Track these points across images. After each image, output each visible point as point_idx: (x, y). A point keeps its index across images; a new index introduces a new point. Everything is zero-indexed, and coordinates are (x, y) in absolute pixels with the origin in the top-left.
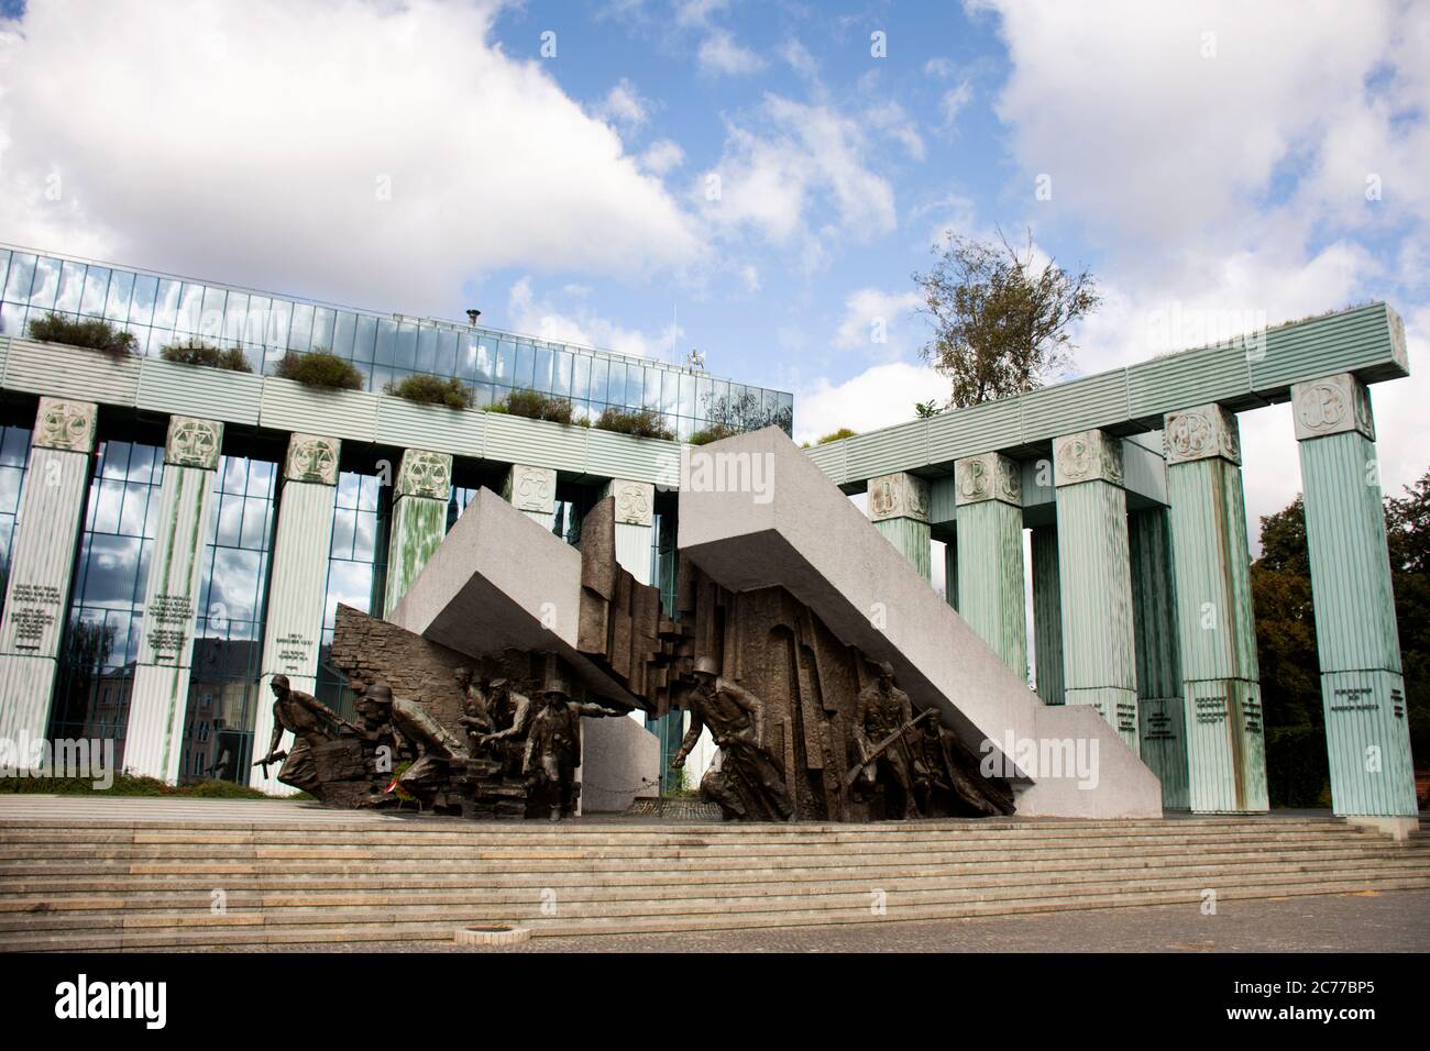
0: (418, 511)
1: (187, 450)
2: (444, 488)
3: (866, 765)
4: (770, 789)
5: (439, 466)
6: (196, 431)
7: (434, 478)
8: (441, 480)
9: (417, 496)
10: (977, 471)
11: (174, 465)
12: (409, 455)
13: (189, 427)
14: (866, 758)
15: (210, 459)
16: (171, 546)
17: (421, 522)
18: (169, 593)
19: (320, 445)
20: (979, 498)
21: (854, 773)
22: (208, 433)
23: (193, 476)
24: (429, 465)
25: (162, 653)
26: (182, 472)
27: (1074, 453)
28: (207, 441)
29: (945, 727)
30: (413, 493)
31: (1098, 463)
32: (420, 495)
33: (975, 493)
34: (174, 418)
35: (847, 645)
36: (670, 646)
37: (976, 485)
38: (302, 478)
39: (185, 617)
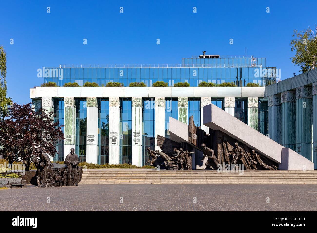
0: (181, 110)
1: (136, 104)
2: (186, 105)
3: (234, 161)
5: (185, 100)
6: (137, 100)
7: (185, 103)
8: (186, 103)
9: (181, 107)
10: (300, 91)
13: (135, 99)
14: (234, 159)
15: (140, 105)
16: (135, 123)
17: (182, 112)
18: (136, 132)
19: (161, 99)
21: (232, 162)
22: (139, 100)
23: (137, 109)
24: (183, 100)
25: (136, 143)
26: (135, 108)
28: (139, 102)
30: (180, 106)
32: (182, 107)
33: (299, 96)
37: (299, 94)
38: (158, 106)
39: (139, 136)
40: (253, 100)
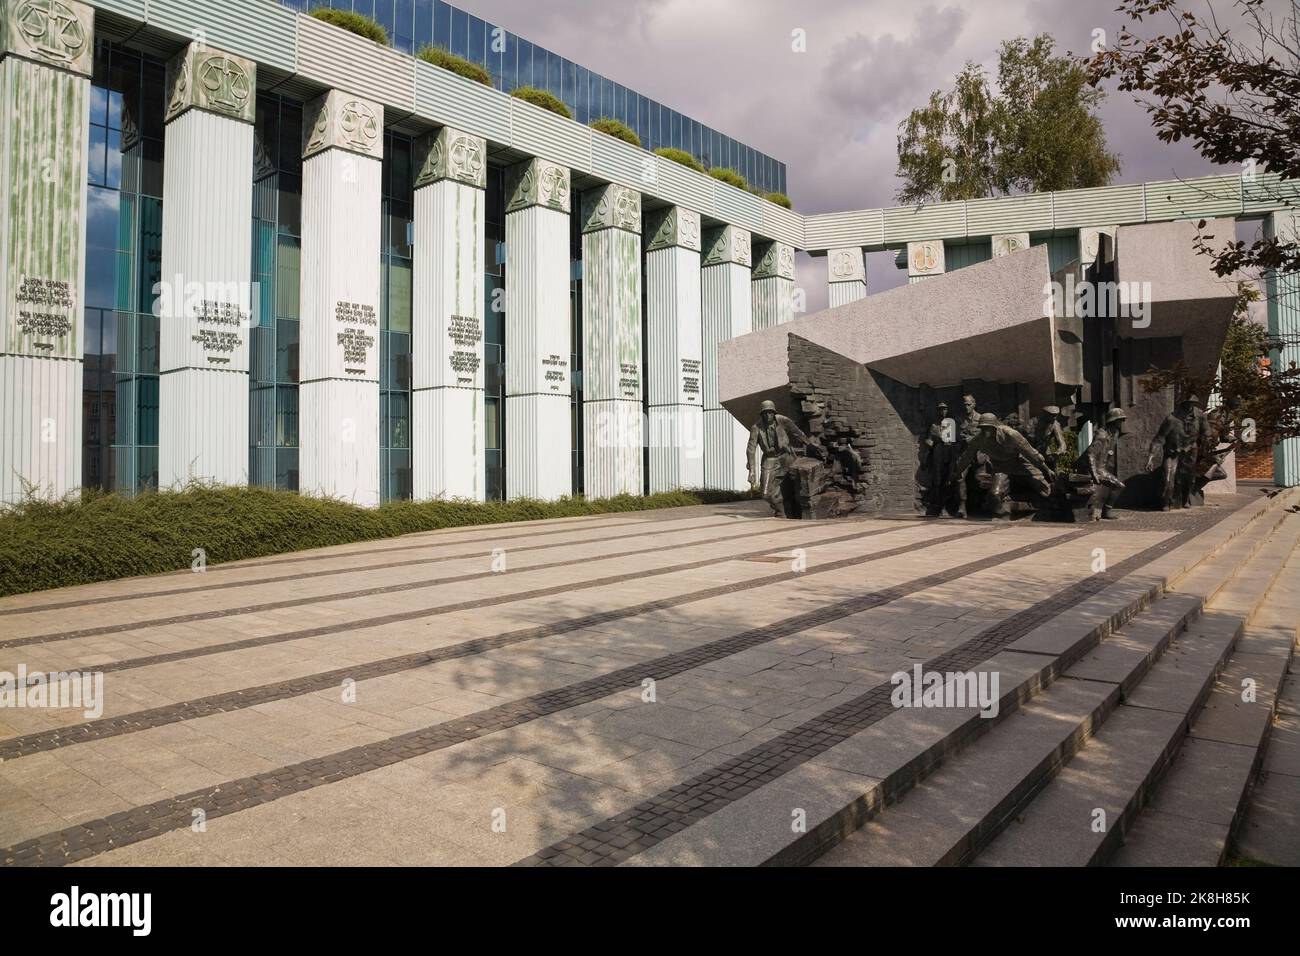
0: (623, 242)
1: (462, 165)
2: (637, 223)
5: (633, 202)
6: (467, 147)
7: (631, 213)
8: (634, 214)
9: (623, 229)
11: (452, 180)
12: (613, 188)
13: (461, 140)
17: (626, 253)
18: (461, 314)
19: (558, 172)
22: (476, 149)
23: (467, 193)
24: (627, 200)
25: (462, 375)
26: (459, 189)
28: (477, 159)
30: (620, 225)
34: (447, 130)
38: (547, 204)
39: (474, 338)
40: (786, 253)
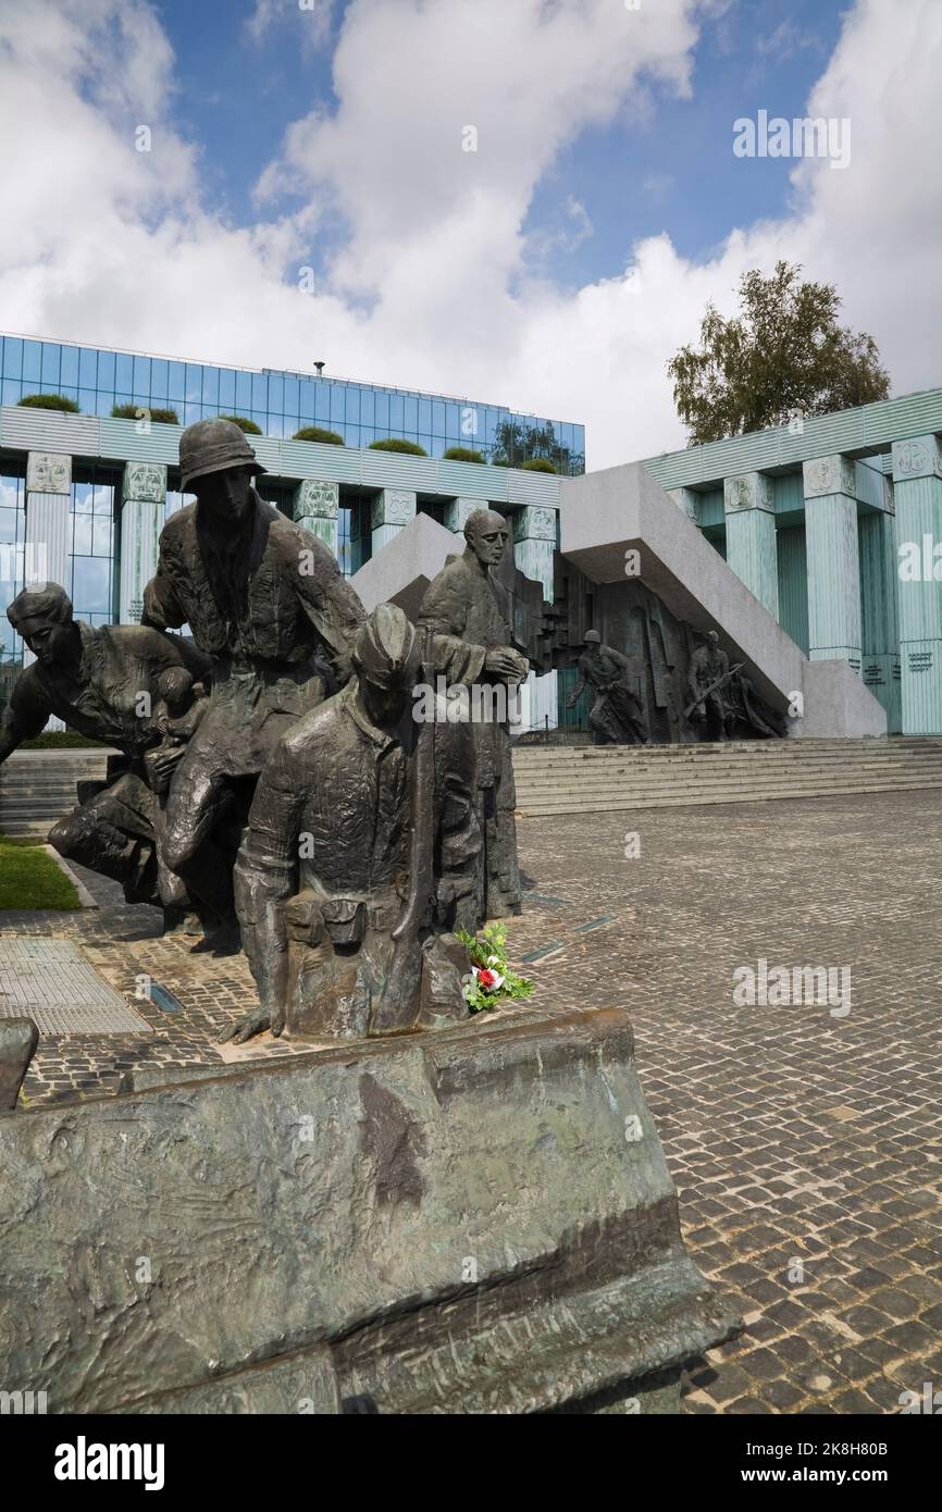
1: (142, 488)
2: (335, 508)
3: (699, 703)
4: (635, 721)
6: (147, 474)
8: (332, 503)
9: (315, 516)
10: (742, 486)
11: (134, 500)
12: (307, 485)
13: (142, 470)
14: (699, 698)
15: (160, 494)
16: (138, 563)
20: (744, 507)
21: (690, 709)
23: (148, 508)
26: (140, 505)
27: (820, 472)
28: (156, 481)
29: (745, 677)
30: (311, 514)
31: (839, 479)
32: (317, 516)
33: (740, 504)
34: (130, 464)
35: (679, 619)
36: (552, 624)
37: (742, 497)
40: (542, 516)
